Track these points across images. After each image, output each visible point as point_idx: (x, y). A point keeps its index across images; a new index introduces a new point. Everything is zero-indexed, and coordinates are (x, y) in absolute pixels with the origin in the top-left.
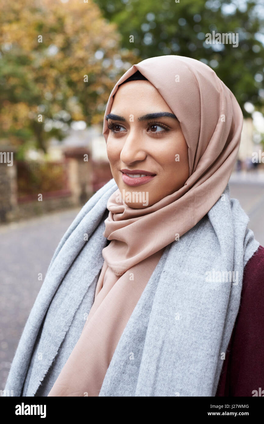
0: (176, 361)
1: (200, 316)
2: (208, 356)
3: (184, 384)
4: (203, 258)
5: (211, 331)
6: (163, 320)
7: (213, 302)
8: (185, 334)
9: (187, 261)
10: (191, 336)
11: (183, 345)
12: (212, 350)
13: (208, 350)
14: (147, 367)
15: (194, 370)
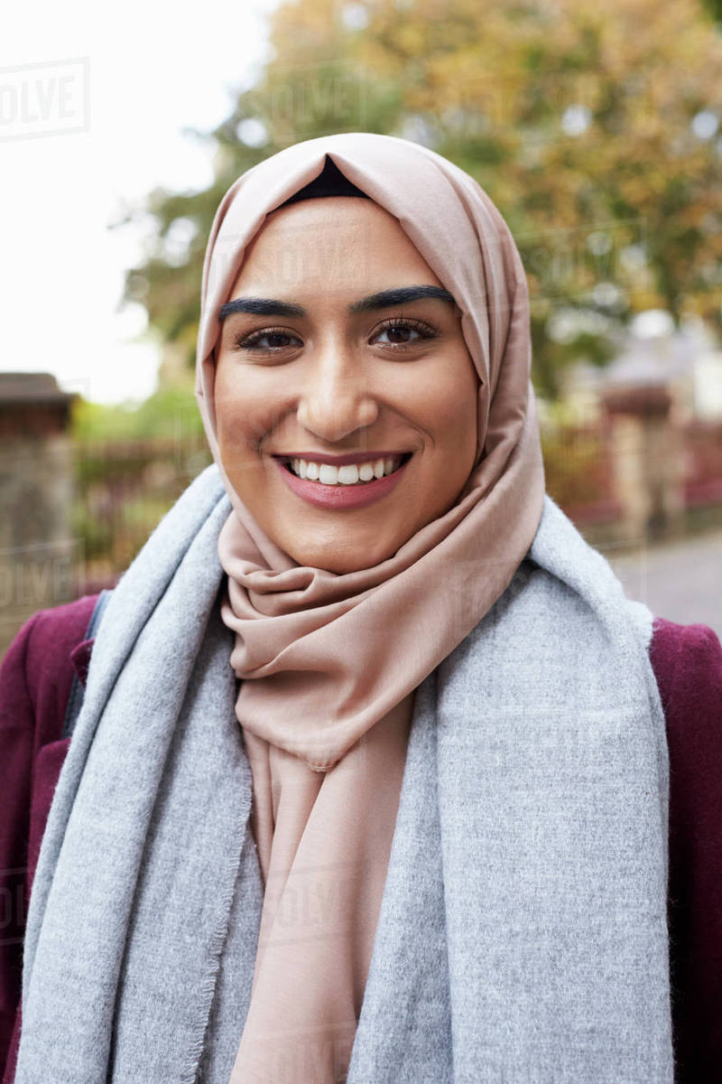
0: (557, 954)
1: (597, 817)
2: (645, 920)
3: (595, 1014)
4: (547, 660)
5: (638, 850)
6: (488, 849)
7: (624, 770)
8: (564, 873)
9: (501, 676)
10: (584, 875)
11: (567, 906)
12: (651, 900)
13: (641, 904)
14: (476, 991)
15: (615, 968)
